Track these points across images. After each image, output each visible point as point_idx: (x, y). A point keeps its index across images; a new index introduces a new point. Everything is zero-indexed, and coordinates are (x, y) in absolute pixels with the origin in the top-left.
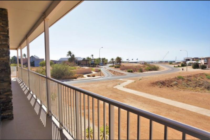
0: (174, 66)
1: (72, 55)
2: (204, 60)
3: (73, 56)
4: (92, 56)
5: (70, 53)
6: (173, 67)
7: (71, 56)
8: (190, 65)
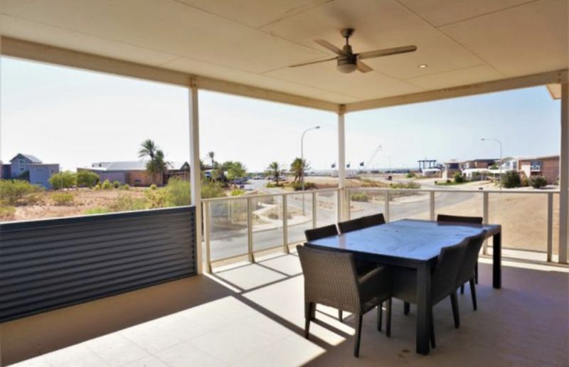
0: (436, 182)
1: (155, 153)
2: (531, 165)
3: (160, 154)
4: (212, 155)
5: (150, 146)
6: (433, 184)
7: (152, 155)
8: (477, 177)
